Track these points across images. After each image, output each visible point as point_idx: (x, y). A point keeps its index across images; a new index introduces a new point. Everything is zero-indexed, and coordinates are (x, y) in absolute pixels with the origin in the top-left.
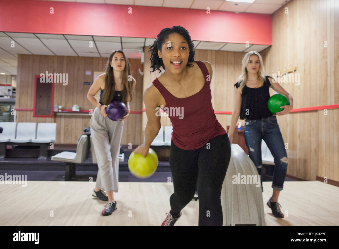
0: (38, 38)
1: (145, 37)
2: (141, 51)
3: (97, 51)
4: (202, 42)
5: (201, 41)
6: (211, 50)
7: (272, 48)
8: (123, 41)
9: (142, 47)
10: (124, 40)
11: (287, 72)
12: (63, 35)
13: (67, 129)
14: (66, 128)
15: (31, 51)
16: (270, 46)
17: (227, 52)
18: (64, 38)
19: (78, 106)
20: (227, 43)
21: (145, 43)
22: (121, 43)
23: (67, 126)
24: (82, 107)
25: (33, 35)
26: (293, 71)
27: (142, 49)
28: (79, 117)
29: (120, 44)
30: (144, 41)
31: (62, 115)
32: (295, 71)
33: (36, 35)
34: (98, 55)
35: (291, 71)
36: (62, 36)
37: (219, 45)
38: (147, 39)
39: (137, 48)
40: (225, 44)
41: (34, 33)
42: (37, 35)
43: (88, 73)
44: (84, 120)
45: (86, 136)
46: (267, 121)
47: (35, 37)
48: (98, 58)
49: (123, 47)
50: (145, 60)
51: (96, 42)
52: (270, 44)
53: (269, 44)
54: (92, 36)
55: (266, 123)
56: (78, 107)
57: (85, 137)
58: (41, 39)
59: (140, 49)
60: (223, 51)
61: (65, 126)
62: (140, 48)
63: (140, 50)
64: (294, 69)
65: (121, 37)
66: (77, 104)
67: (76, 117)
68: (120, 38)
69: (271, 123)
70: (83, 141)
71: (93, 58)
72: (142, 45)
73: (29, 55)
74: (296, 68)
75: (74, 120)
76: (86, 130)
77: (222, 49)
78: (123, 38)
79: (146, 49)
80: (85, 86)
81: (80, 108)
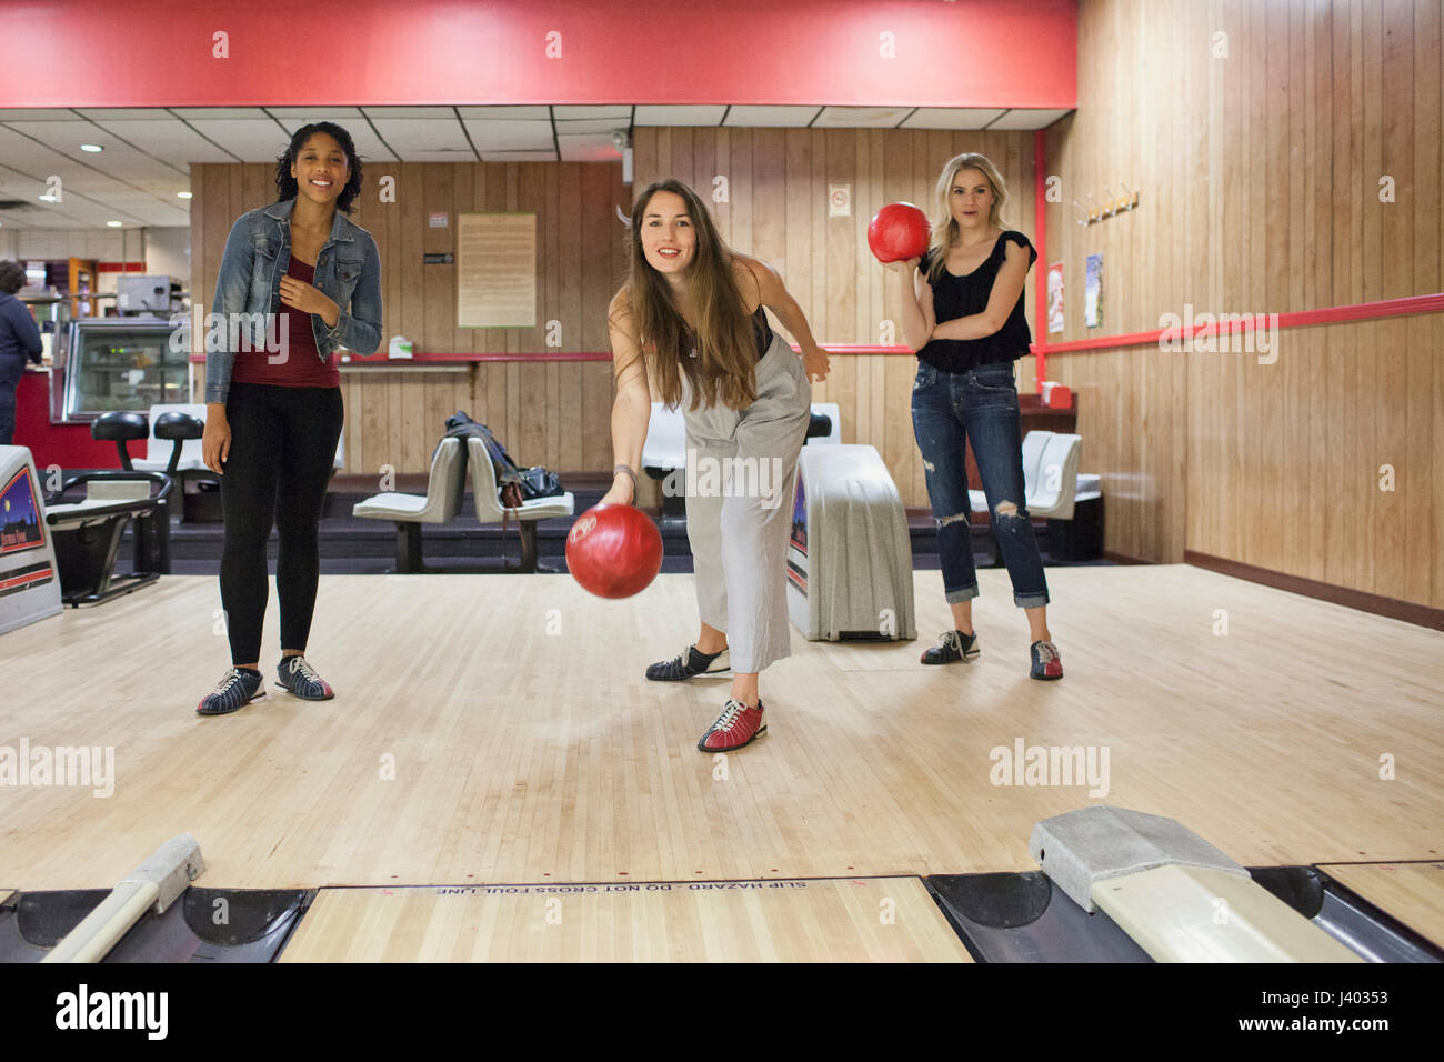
0: (272, 117)
1: (634, 102)
2: (621, 144)
3: (468, 146)
4: (827, 109)
5: (824, 107)
6: (869, 129)
7: (1080, 119)
8: (556, 117)
9: (622, 130)
10: (558, 112)
11: (1116, 208)
12: (359, 107)
13: (373, 423)
14: (368, 417)
15: (238, 155)
16: (1073, 112)
17: (928, 132)
18: (361, 115)
19: (408, 339)
20: (917, 108)
21: (633, 117)
22: (553, 120)
23: (370, 411)
24: (420, 343)
25: (259, 110)
26: (1130, 207)
27: (625, 138)
28: (413, 378)
29: (549, 123)
30: (629, 114)
31: (355, 374)
32: (1135, 205)
33: (268, 110)
34: (471, 157)
35: (1123, 205)
36: (355, 110)
37: (891, 114)
38: (638, 108)
39: (609, 133)
40: (910, 111)
41: (263, 108)
42: (271, 111)
43: (438, 221)
44: (430, 388)
45: (457, 440)
46: (966, 383)
47: (265, 115)
48: (472, 164)
49: (558, 131)
50: (634, 174)
51: (465, 122)
52: (1072, 106)
53: (1068, 106)
54: (455, 107)
55: (962, 389)
56: (409, 344)
57: (454, 444)
58: (281, 121)
59: (617, 135)
60: (913, 130)
61: (364, 412)
62: (617, 132)
63: (618, 141)
64: (1133, 200)
65: (551, 106)
66: (401, 333)
67: (401, 378)
68: (547, 108)
69: (982, 387)
70: (447, 456)
71: (451, 167)
72: (627, 123)
73: (229, 165)
74: (1137, 195)
75: (394, 389)
76: (452, 420)
77: (905, 125)
78: (555, 108)
79: (638, 136)
80: (428, 267)
81: (414, 348)
